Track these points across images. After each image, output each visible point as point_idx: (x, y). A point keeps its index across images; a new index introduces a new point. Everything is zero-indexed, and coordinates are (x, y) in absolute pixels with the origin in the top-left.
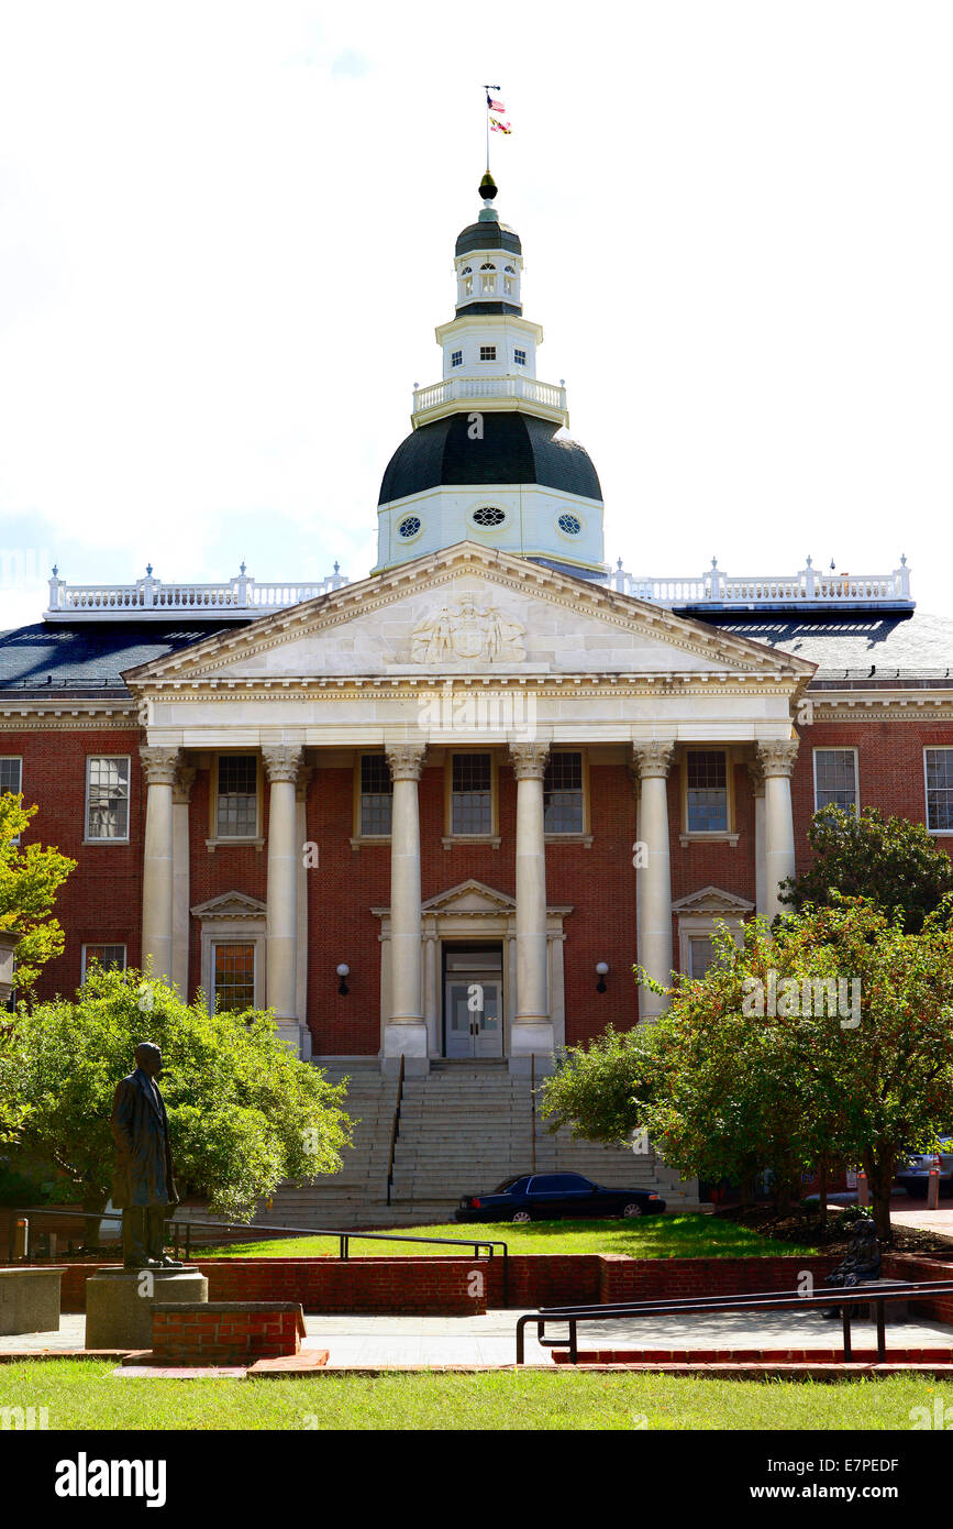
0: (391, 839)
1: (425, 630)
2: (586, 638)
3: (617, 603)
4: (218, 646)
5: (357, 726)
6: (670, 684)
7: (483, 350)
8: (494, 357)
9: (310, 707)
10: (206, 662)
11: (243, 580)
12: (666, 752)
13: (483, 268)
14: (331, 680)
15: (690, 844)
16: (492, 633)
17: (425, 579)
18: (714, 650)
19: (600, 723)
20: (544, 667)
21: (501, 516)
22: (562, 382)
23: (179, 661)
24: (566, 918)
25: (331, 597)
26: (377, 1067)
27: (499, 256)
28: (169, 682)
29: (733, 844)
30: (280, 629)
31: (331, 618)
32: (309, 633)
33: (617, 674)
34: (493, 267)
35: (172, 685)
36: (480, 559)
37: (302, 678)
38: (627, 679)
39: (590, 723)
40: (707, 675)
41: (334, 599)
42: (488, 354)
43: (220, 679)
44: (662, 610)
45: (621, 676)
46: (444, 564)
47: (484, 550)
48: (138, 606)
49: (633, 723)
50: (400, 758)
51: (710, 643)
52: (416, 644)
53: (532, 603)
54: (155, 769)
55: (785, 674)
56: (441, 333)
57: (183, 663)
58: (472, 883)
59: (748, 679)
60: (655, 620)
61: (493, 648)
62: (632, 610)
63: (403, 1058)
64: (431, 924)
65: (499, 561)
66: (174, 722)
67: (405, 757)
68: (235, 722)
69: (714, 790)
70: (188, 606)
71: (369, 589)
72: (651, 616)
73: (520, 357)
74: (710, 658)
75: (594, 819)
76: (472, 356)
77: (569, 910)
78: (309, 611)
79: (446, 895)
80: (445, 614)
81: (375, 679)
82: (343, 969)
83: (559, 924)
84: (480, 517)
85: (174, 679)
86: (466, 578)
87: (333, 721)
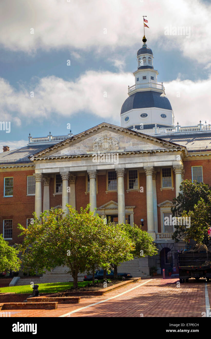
0: (89, 192)
1: (95, 143)
2: (133, 143)
3: (139, 135)
4: (49, 150)
5: (81, 166)
7: (143, 77)
8: (146, 79)
9: (71, 162)
10: (47, 154)
12: (151, 169)
13: (143, 58)
14: (74, 156)
15: (163, 190)
16: (111, 143)
17: (95, 132)
18: (162, 144)
19: (136, 163)
20: (123, 151)
21: (147, 115)
23: (41, 154)
24: (134, 209)
25: (74, 137)
27: (147, 55)
28: (39, 158)
29: (172, 190)
30: (63, 145)
31: (75, 142)
32: (70, 146)
33: (139, 151)
34: (145, 58)
35: (40, 159)
36: (107, 126)
37: (68, 156)
38: (141, 152)
39: (134, 163)
40: (160, 150)
41: (75, 137)
42: (144, 78)
43: (50, 157)
44: (149, 136)
45: (140, 152)
46: (99, 128)
47: (108, 124)
48: (48, 141)
49: (143, 163)
50: (91, 173)
51: (161, 143)
52: (94, 147)
53: (120, 136)
54: (37, 178)
55: (178, 149)
56: (134, 74)
57: (42, 154)
58: (112, 201)
59: (170, 151)
60: (147, 138)
61: (111, 147)
62: (142, 136)
64: (103, 211)
65: (112, 127)
66: (41, 167)
67: (92, 173)
68: (54, 167)
69: (168, 177)
70: (59, 141)
71: (82, 135)
72: (147, 137)
73: (152, 78)
74: (161, 146)
75: (141, 185)
76: (141, 79)
77: (134, 207)
78: (69, 141)
79: (106, 204)
80: (100, 140)
81: (84, 155)
83: (132, 210)
84: (142, 116)
85: (40, 158)
86: (105, 131)
87: (76, 165)
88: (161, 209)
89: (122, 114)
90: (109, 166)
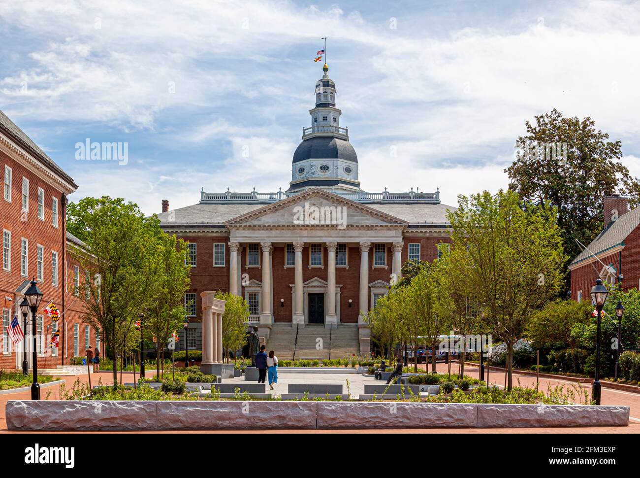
0: (295, 266)
2: (347, 214)
3: (356, 205)
4: (249, 215)
5: (285, 237)
6: (370, 228)
7: (323, 117)
8: (326, 120)
9: (273, 232)
11: (254, 192)
12: (368, 245)
13: (324, 92)
14: (279, 225)
15: (374, 269)
17: (304, 198)
19: (351, 237)
21: (328, 168)
22: (347, 127)
24: (341, 288)
26: (291, 326)
27: (329, 89)
28: (236, 224)
29: (386, 269)
31: (279, 208)
32: (273, 212)
34: (327, 93)
36: (319, 193)
38: (359, 226)
39: (348, 237)
40: (380, 225)
41: (280, 203)
42: (325, 118)
45: (357, 225)
48: (225, 199)
49: (360, 237)
51: (381, 216)
54: (232, 248)
55: (400, 225)
56: (311, 112)
58: (316, 278)
59: (391, 226)
62: (360, 207)
63: (298, 324)
64: (306, 289)
65: (324, 193)
66: (237, 235)
67: (298, 245)
68: (253, 236)
69: (382, 253)
70: (239, 199)
71: (289, 200)
73: (334, 120)
74: (381, 220)
75: (349, 262)
76: (320, 119)
77: (342, 286)
78: (273, 206)
79: (310, 281)
81: (290, 225)
82: (282, 300)
83: (339, 289)
84: (322, 168)
86: (315, 197)
87: (279, 236)
88: (372, 289)
89: (294, 164)
90: (319, 238)
